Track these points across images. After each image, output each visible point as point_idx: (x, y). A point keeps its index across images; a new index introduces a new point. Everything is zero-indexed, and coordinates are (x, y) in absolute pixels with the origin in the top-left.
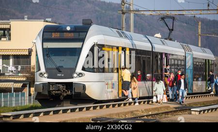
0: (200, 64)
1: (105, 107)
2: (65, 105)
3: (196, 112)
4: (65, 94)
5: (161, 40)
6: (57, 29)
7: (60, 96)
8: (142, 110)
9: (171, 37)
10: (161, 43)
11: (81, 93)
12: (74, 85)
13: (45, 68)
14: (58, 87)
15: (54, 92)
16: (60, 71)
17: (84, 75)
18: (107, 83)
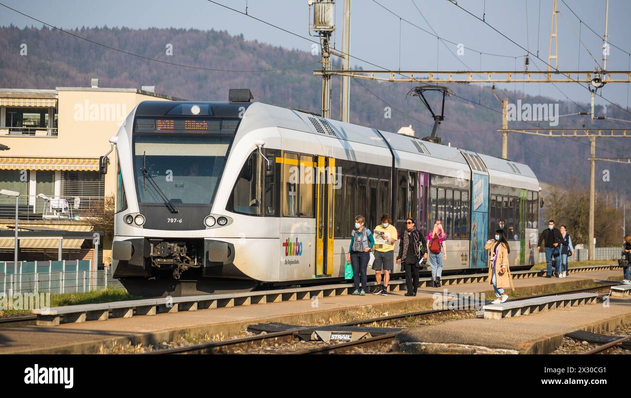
0: (506, 199)
1: (279, 298)
2: (183, 292)
3: (495, 314)
4: (185, 267)
5: (415, 143)
6: (168, 111)
7: (172, 271)
8: (366, 308)
9: (438, 134)
10: (416, 150)
11: (224, 264)
12: (206, 244)
13: (139, 204)
14: (170, 248)
15: (159, 260)
16: (174, 211)
17: (232, 221)
18: (285, 242)
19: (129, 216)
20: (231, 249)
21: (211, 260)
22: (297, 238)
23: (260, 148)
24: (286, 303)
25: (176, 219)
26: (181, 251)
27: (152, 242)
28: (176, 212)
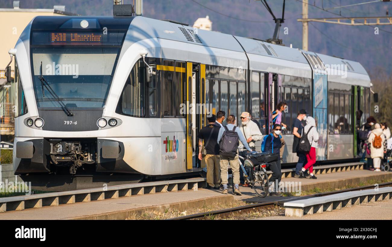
2: (78, 185)
4: (80, 163)
5: (264, 46)
6: (60, 25)
7: (69, 168)
11: (117, 160)
12: (99, 143)
13: (38, 109)
14: (68, 147)
15: (58, 158)
16: (70, 114)
17: (121, 123)
18: (165, 140)
19: (30, 119)
20: (121, 147)
21: (104, 157)
22: (174, 136)
23: (144, 57)
25: (71, 122)
26: (77, 149)
27: (51, 142)
28: (72, 115)
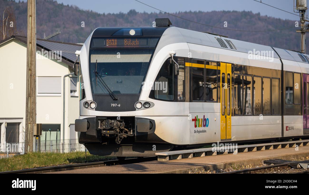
1: (280, 147)
2: (124, 152)
5: (301, 56)
11: (148, 133)
12: (136, 120)
13: (92, 95)
14: (111, 124)
15: (104, 131)
16: (115, 98)
17: (154, 105)
18: (194, 118)
19: (86, 103)
21: (139, 131)
23: (172, 56)
24: (283, 149)
25: (116, 104)
26: (121, 125)
27: (99, 119)
28: (117, 100)
